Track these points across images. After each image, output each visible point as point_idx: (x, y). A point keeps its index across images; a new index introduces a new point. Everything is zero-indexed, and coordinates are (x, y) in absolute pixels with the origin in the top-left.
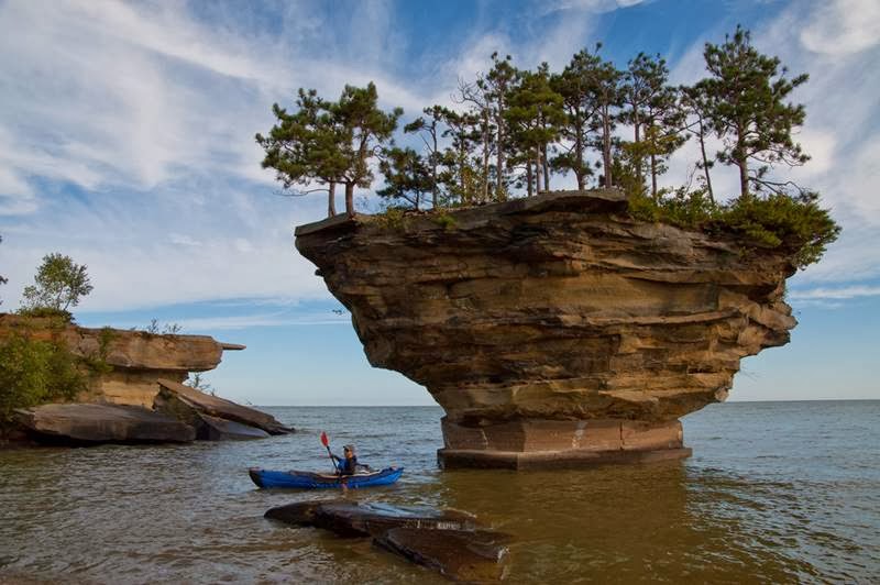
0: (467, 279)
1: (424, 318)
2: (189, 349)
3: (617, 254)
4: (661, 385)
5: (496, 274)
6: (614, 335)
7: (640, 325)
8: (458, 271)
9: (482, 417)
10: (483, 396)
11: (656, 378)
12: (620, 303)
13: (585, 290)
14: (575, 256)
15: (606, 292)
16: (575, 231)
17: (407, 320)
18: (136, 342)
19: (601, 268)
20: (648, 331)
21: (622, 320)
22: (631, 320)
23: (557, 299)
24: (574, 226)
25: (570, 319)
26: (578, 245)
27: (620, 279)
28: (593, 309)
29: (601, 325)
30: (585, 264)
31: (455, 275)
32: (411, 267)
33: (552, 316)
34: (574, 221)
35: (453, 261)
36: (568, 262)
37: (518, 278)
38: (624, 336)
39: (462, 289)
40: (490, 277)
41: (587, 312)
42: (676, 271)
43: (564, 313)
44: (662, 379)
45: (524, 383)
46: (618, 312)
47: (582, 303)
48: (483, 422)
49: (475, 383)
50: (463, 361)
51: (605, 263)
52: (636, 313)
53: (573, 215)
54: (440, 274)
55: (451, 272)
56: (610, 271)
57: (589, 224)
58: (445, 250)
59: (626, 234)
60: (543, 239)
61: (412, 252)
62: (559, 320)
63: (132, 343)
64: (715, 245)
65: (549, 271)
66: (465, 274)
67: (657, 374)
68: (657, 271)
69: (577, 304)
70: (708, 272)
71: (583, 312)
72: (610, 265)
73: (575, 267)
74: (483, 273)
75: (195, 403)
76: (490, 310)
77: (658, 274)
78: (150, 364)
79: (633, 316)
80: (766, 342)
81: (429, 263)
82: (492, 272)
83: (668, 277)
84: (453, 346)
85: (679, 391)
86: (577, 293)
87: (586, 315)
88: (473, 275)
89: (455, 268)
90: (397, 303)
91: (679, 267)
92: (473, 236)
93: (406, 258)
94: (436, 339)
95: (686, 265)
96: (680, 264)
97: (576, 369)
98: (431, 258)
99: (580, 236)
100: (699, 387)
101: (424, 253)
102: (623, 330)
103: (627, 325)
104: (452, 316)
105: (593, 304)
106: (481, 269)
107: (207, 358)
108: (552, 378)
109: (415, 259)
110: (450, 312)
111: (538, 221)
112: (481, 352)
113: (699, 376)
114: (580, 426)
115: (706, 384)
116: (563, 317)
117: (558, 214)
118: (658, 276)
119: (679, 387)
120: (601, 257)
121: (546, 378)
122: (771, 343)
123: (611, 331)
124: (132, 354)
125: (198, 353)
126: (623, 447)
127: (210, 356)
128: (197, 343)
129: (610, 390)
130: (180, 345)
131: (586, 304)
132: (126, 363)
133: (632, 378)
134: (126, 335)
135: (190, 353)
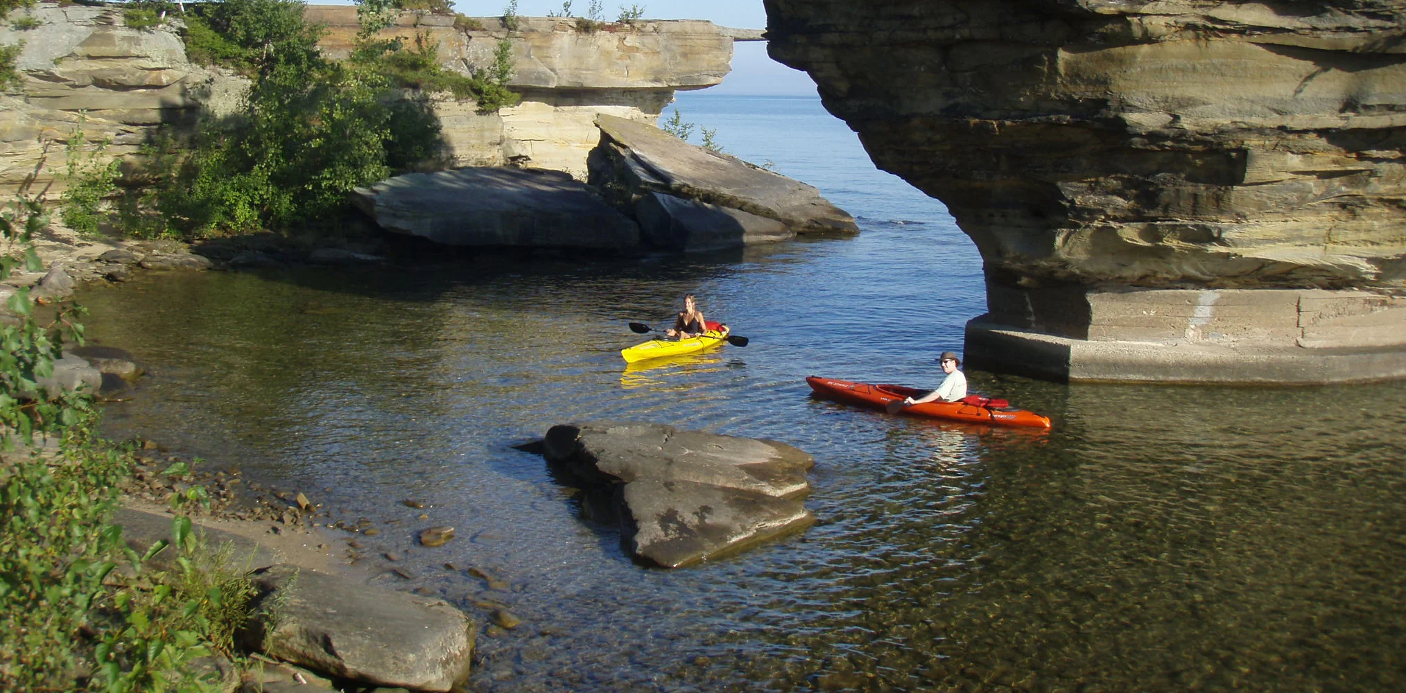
0: (970, 41)
1: (907, 103)
2: (666, 48)
4: (1363, 236)
5: (1017, 36)
6: (1233, 150)
7: (1292, 131)
8: (952, 27)
10: (1017, 239)
11: (1353, 223)
12: (1251, 90)
13: (1177, 69)
14: (1147, 8)
15: (1218, 71)
18: (566, 40)
19: (1205, 28)
20: (1312, 140)
21: (1256, 121)
22: (1275, 120)
23: (1122, 83)
25: (1145, 119)
27: (1247, 45)
28: (1193, 102)
29: (1208, 131)
30: (1171, 21)
31: (949, 33)
32: (879, 17)
33: (1111, 114)
35: (946, 8)
36: (1136, 20)
37: (1051, 45)
38: (1254, 152)
39: (965, 57)
40: (1004, 41)
41: (1180, 106)
42: (1367, 29)
43: (1139, 110)
44: (1369, 223)
45: (1076, 225)
46: (1247, 106)
47: (1168, 92)
48: (1024, 282)
49: (1003, 216)
50: (980, 178)
51: (1213, 19)
52: (1289, 108)
54: (925, 30)
55: (943, 28)
56: (1227, 33)
62: (1124, 122)
63: (557, 43)
65: (1103, 36)
66: (966, 32)
67: (1355, 217)
68: (1325, 32)
69: (1159, 94)
71: (1174, 107)
73: (1150, 28)
74: (994, 33)
77: (1326, 36)
79: (1280, 113)
81: (905, 10)
82: (1009, 32)
83: (1348, 41)
86: (1162, 73)
87: (1179, 112)
88: (977, 34)
89: (948, 21)
90: (863, 76)
91: (1372, 23)
93: (869, 2)
97: (1166, 206)
98: (909, 3)
102: (1252, 142)
103: (1262, 132)
104: (951, 102)
105: (1192, 91)
106: (990, 25)
107: (703, 65)
108: (1124, 220)
109: (883, 4)
110: (948, 95)
116: (1131, 117)
118: (1326, 40)
120: (1205, 8)
121: (1113, 219)
123: (1229, 143)
124: (558, 63)
125: (685, 55)
126: (1302, 342)
127: (708, 60)
128: (681, 36)
129: (1236, 245)
130: (648, 40)
131: (1178, 93)
132: (547, 82)
133: (1291, 224)
134: (544, 27)
135: (668, 55)
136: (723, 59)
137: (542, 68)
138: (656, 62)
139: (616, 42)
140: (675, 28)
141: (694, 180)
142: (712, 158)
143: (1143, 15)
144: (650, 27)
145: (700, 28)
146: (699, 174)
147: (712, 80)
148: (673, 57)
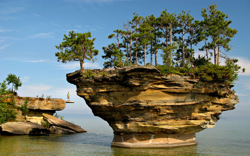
0: (113, 91)
1: (101, 103)
2: (55, 103)
3: (158, 84)
4: (178, 124)
5: (121, 90)
6: (158, 109)
7: (167, 106)
9: (121, 132)
10: (120, 126)
11: (176, 122)
12: (160, 99)
13: (148, 95)
14: (143, 85)
15: (155, 96)
16: (143, 78)
17: (97, 103)
18: (37, 101)
20: (170, 107)
21: (161, 104)
22: (164, 104)
23: (139, 98)
24: (142, 76)
25: (144, 104)
26: (144, 82)
27: (160, 91)
28: (150, 101)
29: (154, 106)
30: (147, 87)
31: (109, 90)
32: (97, 87)
33: (137, 103)
34: (142, 75)
35: (108, 86)
36: (141, 87)
37: (127, 91)
39: (112, 94)
40: (119, 91)
42: (179, 89)
43: (142, 102)
44: (179, 122)
45: (131, 123)
46: (160, 102)
47: (147, 99)
48: (122, 134)
49: (118, 122)
50: (114, 115)
51: (154, 87)
53: (141, 73)
54: (105, 90)
56: (156, 89)
57: (147, 75)
58: (105, 83)
59: (160, 78)
60: (131, 81)
61: (96, 83)
62: (139, 105)
63: (36, 102)
64: (192, 80)
65: (136, 89)
66: (112, 90)
67: (177, 121)
68: (172, 89)
69: (145, 100)
70: (189, 89)
71: (148, 102)
72: (156, 87)
73: (144, 88)
74: (117, 90)
75: (52, 122)
76: (119, 101)
77: (172, 90)
78: (42, 108)
79: (165, 103)
80: (223, 109)
81: (102, 86)
82: (120, 89)
83: (176, 91)
84: (110, 111)
85: (185, 126)
86: (146, 96)
88: (114, 90)
89: (109, 88)
90: (93, 98)
91: (179, 87)
92: (113, 79)
93: (95, 85)
94: (105, 109)
95: (182, 87)
96: (180, 86)
97: (146, 119)
98: (102, 85)
99: (144, 79)
100: (193, 125)
101: (100, 84)
102: (161, 108)
103: (162, 106)
104: (109, 102)
105: (151, 99)
106: (116, 88)
108: (139, 122)
109: (98, 85)
111: (130, 75)
112: (118, 113)
113: (192, 121)
114: (152, 136)
115: (195, 124)
116: (141, 104)
117: (136, 72)
119: (185, 125)
120: (153, 85)
121: (138, 122)
122: (225, 109)
123: (157, 108)
124: (36, 105)
125: (58, 104)
126: (168, 143)
127: (61, 106)
128: (57, 101)
129: (158, 126)
130: (52, 102)
131: (148, 99)
132: (34, 108)
133: (167, 122)
134: (34, 99)
135: (55, 104)
136: (64, 105)
137: (33, 106)
138: (53, 105)
139: (46, 102)
140: (56, 100)
141: (60, 124)
142: (63, 121)
143: (143, 86)
144: (52, 99)
145: (60, 100)
146: (61, 123)
147: (62, 109)
148: (56, 105)
